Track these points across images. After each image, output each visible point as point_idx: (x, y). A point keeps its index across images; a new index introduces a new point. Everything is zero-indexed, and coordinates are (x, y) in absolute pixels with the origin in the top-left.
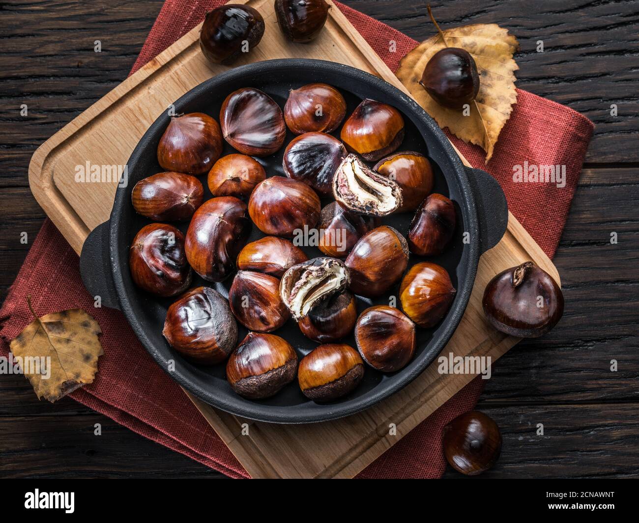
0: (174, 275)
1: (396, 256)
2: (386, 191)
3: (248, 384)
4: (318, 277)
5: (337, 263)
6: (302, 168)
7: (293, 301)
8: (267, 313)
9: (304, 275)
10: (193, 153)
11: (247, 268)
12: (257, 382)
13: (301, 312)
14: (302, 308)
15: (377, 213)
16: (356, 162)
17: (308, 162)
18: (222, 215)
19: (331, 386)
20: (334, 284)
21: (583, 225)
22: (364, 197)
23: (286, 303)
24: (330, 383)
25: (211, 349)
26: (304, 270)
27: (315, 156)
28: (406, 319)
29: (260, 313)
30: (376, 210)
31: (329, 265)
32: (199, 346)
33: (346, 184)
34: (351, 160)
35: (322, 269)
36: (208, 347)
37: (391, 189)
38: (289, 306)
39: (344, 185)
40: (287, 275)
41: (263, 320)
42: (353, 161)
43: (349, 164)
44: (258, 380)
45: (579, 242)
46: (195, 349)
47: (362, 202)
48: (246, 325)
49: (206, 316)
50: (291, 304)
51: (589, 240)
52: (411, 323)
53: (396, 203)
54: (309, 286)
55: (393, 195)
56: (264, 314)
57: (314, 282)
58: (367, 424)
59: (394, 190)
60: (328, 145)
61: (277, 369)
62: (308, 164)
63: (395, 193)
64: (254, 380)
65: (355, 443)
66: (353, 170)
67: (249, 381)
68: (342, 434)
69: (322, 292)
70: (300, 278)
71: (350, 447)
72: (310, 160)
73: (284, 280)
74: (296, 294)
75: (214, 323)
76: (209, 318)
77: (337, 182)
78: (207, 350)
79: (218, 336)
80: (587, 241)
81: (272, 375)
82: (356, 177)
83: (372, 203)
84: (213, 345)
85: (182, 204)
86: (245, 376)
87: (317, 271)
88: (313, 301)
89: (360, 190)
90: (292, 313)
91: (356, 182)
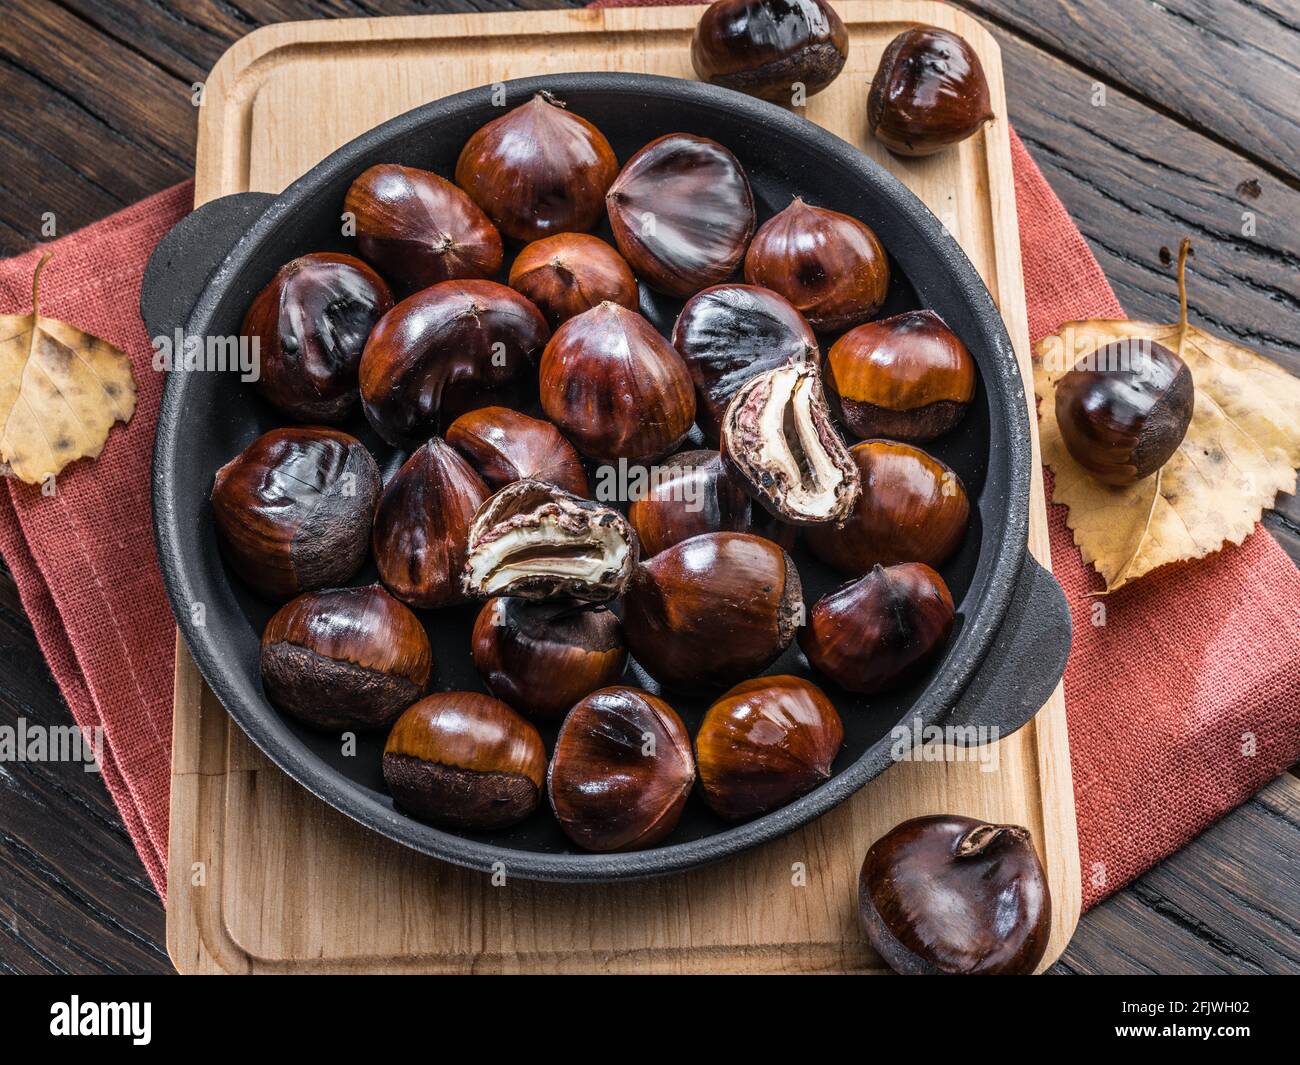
0: (316, 369)
1: (755, 608)
2: (828, 474)
3: (288, 658)
4: (566, 531)
5: (621, 527)
6: (706, 339)
7: (486, 546)
8: (429, 554)
9: (543, 508)
10: (525, 179)
11: (457, 445)
12: (307, 665)
13: (485, 580)
14: (492, 573)
15: (778, 500)
16: (809, 381)
17: (725, 335)
18: (482, 308)
19: (438, 773)
20: (589, 569)
21: (1209, 881)
22: (774, 452)
23: (472, 540)
24: (439, 764)
25: (272, 545)
26: (551, 499)
27: (745, 333)
28: (686, 755)
29: (418, 547)
30: (779, 494)
31: (604, 520)
32: (256, 526)
33: (759, 407)
34: (803, 371)
35: (583, 519)
36: (269, 539)
37: (841, 479)
38: (471, 551)
39: (755, 408)
40: (512, 489)
41: (414, 564)
42: (806, 375)
43: (793, 376)
44: (311, 663)
45: (1178, 911)
46: (245, 527)
47: (764, 460)
48: (380, 562)
49: (313, 481)
50: (478, 550)
51: (1203, 924)
52: (688, 770)
53: (831, 511)
54: (535, 537)
55: (836, 492)
56: (422, 553)
57: (553, 536)
58: (466, 932)
59: (845, 483)
60: (787, 329)
61: (364, 669)
62: (723, 341)
63: (842, 491)
64: (302, 657)
65: (414, 950)
66: (793, 392)
67: (294, 654)
68: (404, 917)
69: (555, 567)
70: (529, 510)
71: (397, 952)
72: (730, 334)
73: (500, 497)
74: (501, 535)
75: (318, 505)
76: (316, 491)
77: (746, 396)
78: (265, 543)
79: (305, 534)
80: (1195, 923)
81: (345, 674)
82: (790, 408)
83: (781, 476)
84: (283, 541)
85: (430, 247)
86: (293, 639)
87: (572, 515)
88: (523, 574)
89: (777, 435)
90: (467, 568)
91: (781, 417)
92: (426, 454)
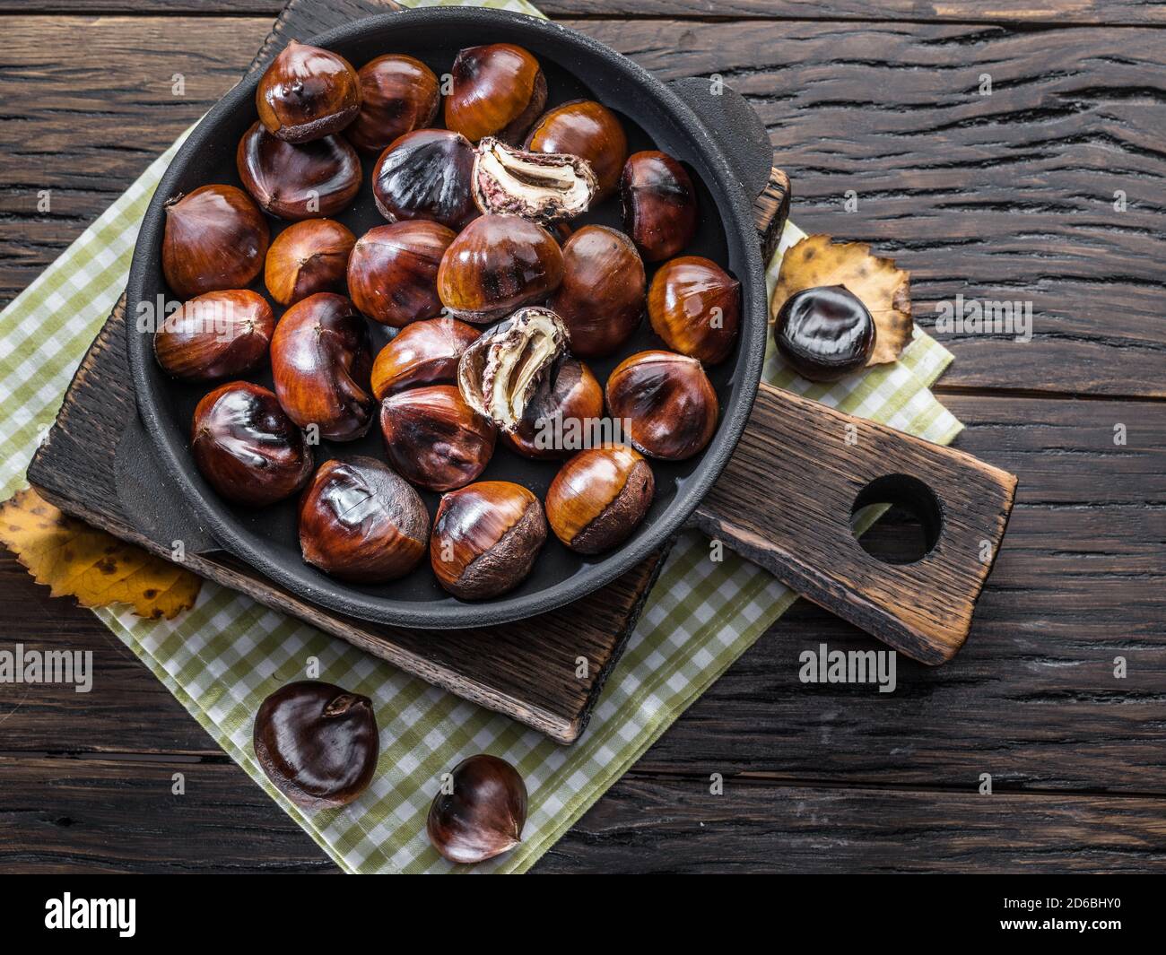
0: (283, 454)
2: (566, 173)
3: (480, 571)
4: (514, 348)
5: (534, 313)
6: (409, 195)
7: (492, 404)
8: (459, 446)
9: (491, 354)
11: (390, 391)
12: (492, 560)
13: (512, 416)
14: (511, 409)
15: (565, 214)
16: (498, 147)
17: (414, 182)
18: (318, 324)
19: (612, 510)
20: (544, 350)
22: (534, 198)
23: (481, 410)
24: (607, 506)
25: (394, 544)
26: (488, 347)
27: (422, 169)
28: (681, 358)
29: (448, 451)
30: (560, 210)
31: (523, 320)
32: (375, 547)
33: (498, 187)
34: (489, 147)
35: (515, 334)
36: (389, 543)
37: (572, 168)
38: (488, 415)
39: (496, 191)
40: (463, 366)
41: (456, 462)
42: (493, 147)
43: (488, 155)
44: (493, 557)
47: (535, 206)
49: (363, 496)
50: (491, 410)
52: (693, 361)
53: (589, 187)
54: (505, 371)
55: (579, 176)
56: (453, 451)
57: (510, 361)
59: (576, 168)
60: (437, 142)
61: (515, 526)
62: (417, 186)
63: (581, 171)
64: (487, 560)
66: (499, 162)
67: (479, 566)
69: (531, 368)
70: (486, 364)
72: (417, 179)
73: (462, 378)
74: (491, 391)
75: (382, 501)
76: (370, 497)
77: (481, 192)
78: (389, 548)
79: (397, 519)
81: (512, 539)
82: (508, 170)
83: (552, 202)
84: (395, 536)
85: (244, 336)
86: (469, 561)
87: (508, 339)
88: (523, 390)
89: (524, 188)
90: (499, 422)
91: (512, 179)
92: (392, 413)
